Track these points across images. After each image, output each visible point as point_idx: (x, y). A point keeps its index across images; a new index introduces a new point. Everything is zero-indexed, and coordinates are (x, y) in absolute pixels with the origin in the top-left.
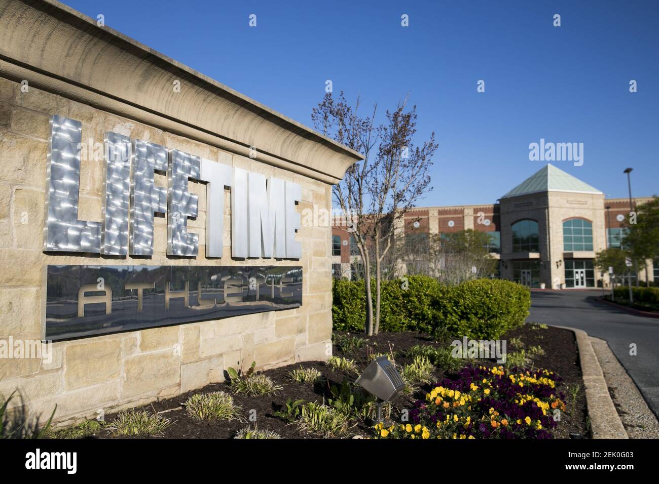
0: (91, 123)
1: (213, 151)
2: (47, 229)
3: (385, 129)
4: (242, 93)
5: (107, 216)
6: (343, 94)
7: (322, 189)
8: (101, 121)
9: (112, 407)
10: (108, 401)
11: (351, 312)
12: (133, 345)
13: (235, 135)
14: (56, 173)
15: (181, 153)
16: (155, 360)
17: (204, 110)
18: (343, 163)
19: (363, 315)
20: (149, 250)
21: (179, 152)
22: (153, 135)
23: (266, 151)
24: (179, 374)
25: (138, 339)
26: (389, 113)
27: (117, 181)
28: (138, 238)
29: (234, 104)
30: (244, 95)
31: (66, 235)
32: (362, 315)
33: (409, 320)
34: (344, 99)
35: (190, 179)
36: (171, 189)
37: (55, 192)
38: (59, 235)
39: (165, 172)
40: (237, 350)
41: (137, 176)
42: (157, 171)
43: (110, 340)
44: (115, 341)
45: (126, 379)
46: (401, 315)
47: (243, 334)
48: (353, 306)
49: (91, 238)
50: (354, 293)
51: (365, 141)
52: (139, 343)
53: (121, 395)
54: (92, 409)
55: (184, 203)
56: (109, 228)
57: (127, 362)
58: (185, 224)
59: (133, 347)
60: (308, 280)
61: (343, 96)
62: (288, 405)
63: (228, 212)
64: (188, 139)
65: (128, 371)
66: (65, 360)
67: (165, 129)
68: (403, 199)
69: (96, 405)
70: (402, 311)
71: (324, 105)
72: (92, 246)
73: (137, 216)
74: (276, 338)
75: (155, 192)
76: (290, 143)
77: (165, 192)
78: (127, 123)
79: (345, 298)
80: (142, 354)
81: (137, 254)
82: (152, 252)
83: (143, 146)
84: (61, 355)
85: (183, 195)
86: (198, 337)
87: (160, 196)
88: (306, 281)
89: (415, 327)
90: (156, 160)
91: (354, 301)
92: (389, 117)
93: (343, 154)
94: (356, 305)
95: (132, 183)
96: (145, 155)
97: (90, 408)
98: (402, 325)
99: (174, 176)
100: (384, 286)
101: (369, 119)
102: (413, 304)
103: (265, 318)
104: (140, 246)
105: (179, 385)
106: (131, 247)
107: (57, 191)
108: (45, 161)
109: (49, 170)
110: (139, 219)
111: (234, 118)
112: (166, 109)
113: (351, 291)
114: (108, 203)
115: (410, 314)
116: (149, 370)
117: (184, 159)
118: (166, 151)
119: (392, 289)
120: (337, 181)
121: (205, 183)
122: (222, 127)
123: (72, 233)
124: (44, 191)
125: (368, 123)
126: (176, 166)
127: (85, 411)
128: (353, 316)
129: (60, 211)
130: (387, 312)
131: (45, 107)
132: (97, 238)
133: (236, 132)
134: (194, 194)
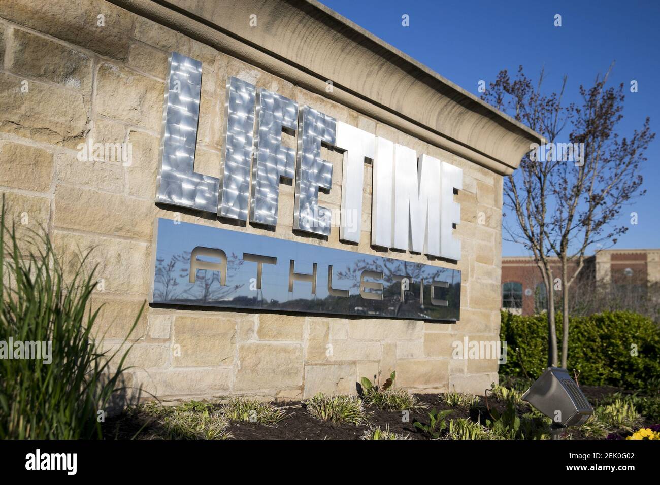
0: (213, 66)
1: (353, 116)
2: (160, 177)
3: (578, 111)
4: (388, 42)
5: (226, 173)
6: (522, 69)
7: (490, 179)
8: (224, 65)
9: (223, 398)
10: (218, 389)
11: (529, 354)
12: (250, 329)
13: (380, 97)
14: (173, 117)
15: (314, 111)
16: (274, 353)
17: (343, 62)
18: (518, 148)
19: (545, 360)
20: (272, 219)
21: (311, 110)
22: (281, 88)
23: (418, 121)
24: (302, 375)
25: (256, 324)
26: (583, 89)
27: (239, 133)
28: (260, 202)
29: (378, 57)
30: (391, 46)
31: (180, 187)
32: (543, 359)
33: (609, 371)
34: (523, 75)
35: (324, 144)
36: (300, 152)
37: (170, 139)
38: (173, 186)
39: (295, 132)
40: (375, 361)
41: (262, 131)
42: (285, 129)
43: (224, 319)
44: (229, 320)
45: (240, 368)
46: (599, 362)
47: (383, 343)
48: (531, 347)
49: (207, 195)
50: (534, 330)
51: (549, 125)
52: (256, 328)
53: (234, 385)
54: (200, 394)
55: (315, 171)
56: (227, 187)
57: (242, 348)
58: (316, 196)
59: (249, 332)
60: (468, 290)
61: (523, 71)
62: (431, 416)
63: (368, 190)
64: (323, 98)
65: (243, 359)
66: (173, 332)
67: (296, 83)
68: (602, 202)
69: (204, 391)
70: (600, 358)
71: (497, 84)
72: (208, 204)
73: (260, 177)
74: (424, 356)
75: (281, 153)
76: (449, 114)
77: (293, 153)
78: (253, 71)
79: (520, 336)
80: (260, 342)
81: (258, 221)
82: (275, 221)
83: (270, 97)
84: (169, 325)
85: (315, 161)
86: (327, 335)
87: (287, 158)
88: (466, 291)
89: (619, 380)
90: (284, 116)
91: (533, 340)
92: (583, 94)
93: (518, 134)
94: (536, 346)
95: (256, 138)
96: (272, 108)
97: (199, 393)
98: (598, 376)
99: (304, 138)
100: (575, 324)
101: (555, 95)
102: (616, 348)
103: (410, 327)
104: (263, 213)
105: (302, 388)
106: (252, 213)
107: (173, 136)
108: (162, 103)
109: (165, 114)
110: (262, 181)
111: (379, 74)
112: (297, 56)
113: (529, 327)
114: (228, 157)
115: (611, 363)
116: (267, 362)
117: (317, 118)
118: (295, 106)
119: (586, 328)
120: (510, 171)
121: (342, 151)
122: (364, 85)
123: (187, 186)
124: (160, 137)
125: (554, 102)
126: (308, 125)
127: (192, 395)
128: (530, 359)
129: (175, 160)
130: (578, 358)
131: (164, 43)
132: (214, 196)
133: (380, 93)
134: (328, 162)
